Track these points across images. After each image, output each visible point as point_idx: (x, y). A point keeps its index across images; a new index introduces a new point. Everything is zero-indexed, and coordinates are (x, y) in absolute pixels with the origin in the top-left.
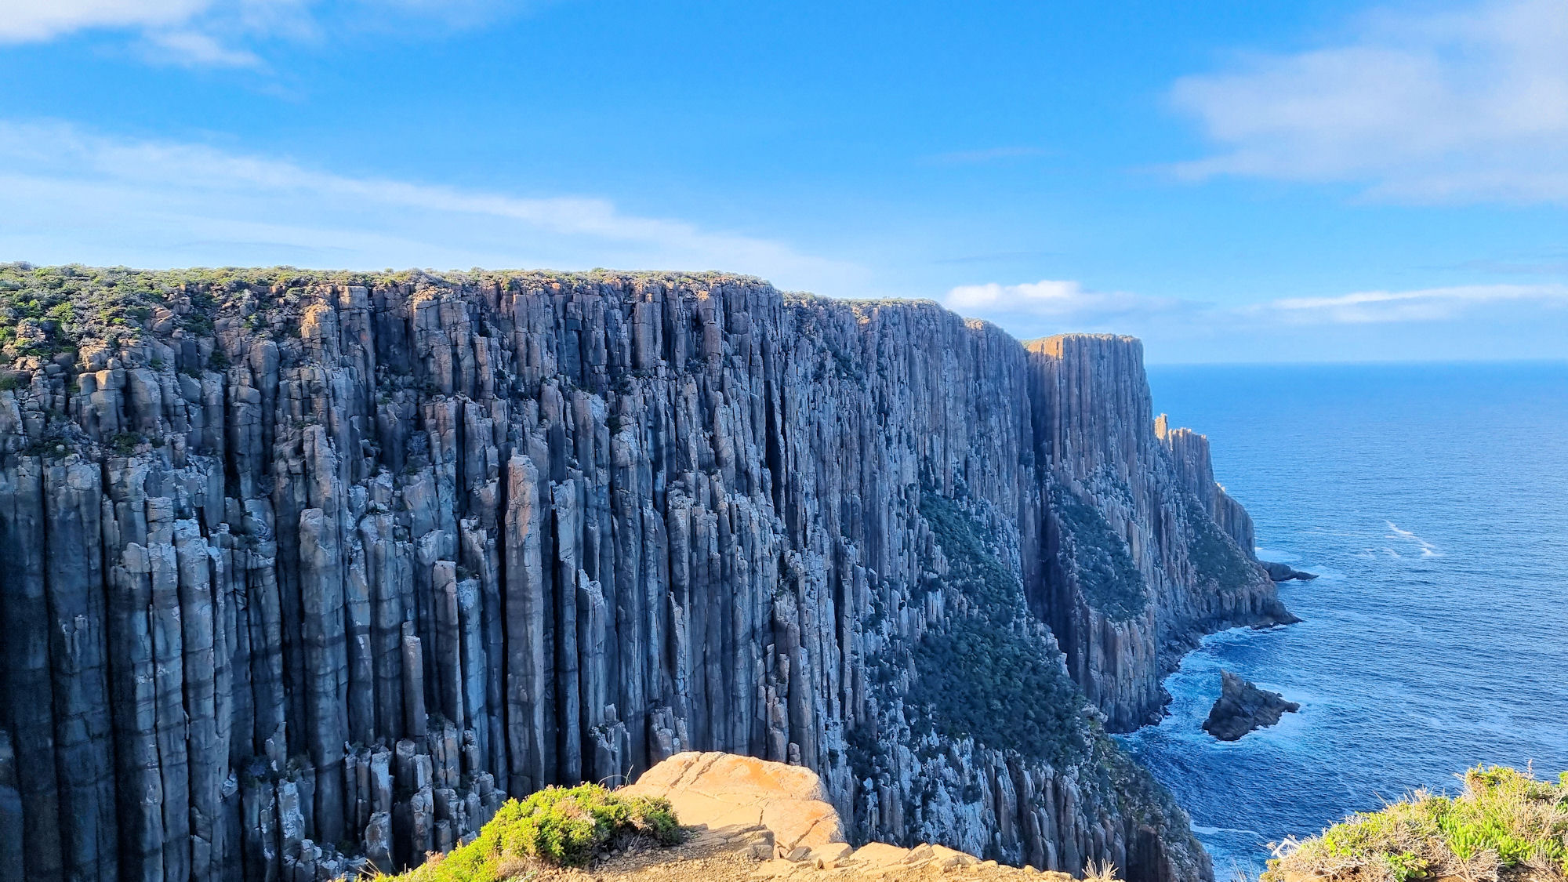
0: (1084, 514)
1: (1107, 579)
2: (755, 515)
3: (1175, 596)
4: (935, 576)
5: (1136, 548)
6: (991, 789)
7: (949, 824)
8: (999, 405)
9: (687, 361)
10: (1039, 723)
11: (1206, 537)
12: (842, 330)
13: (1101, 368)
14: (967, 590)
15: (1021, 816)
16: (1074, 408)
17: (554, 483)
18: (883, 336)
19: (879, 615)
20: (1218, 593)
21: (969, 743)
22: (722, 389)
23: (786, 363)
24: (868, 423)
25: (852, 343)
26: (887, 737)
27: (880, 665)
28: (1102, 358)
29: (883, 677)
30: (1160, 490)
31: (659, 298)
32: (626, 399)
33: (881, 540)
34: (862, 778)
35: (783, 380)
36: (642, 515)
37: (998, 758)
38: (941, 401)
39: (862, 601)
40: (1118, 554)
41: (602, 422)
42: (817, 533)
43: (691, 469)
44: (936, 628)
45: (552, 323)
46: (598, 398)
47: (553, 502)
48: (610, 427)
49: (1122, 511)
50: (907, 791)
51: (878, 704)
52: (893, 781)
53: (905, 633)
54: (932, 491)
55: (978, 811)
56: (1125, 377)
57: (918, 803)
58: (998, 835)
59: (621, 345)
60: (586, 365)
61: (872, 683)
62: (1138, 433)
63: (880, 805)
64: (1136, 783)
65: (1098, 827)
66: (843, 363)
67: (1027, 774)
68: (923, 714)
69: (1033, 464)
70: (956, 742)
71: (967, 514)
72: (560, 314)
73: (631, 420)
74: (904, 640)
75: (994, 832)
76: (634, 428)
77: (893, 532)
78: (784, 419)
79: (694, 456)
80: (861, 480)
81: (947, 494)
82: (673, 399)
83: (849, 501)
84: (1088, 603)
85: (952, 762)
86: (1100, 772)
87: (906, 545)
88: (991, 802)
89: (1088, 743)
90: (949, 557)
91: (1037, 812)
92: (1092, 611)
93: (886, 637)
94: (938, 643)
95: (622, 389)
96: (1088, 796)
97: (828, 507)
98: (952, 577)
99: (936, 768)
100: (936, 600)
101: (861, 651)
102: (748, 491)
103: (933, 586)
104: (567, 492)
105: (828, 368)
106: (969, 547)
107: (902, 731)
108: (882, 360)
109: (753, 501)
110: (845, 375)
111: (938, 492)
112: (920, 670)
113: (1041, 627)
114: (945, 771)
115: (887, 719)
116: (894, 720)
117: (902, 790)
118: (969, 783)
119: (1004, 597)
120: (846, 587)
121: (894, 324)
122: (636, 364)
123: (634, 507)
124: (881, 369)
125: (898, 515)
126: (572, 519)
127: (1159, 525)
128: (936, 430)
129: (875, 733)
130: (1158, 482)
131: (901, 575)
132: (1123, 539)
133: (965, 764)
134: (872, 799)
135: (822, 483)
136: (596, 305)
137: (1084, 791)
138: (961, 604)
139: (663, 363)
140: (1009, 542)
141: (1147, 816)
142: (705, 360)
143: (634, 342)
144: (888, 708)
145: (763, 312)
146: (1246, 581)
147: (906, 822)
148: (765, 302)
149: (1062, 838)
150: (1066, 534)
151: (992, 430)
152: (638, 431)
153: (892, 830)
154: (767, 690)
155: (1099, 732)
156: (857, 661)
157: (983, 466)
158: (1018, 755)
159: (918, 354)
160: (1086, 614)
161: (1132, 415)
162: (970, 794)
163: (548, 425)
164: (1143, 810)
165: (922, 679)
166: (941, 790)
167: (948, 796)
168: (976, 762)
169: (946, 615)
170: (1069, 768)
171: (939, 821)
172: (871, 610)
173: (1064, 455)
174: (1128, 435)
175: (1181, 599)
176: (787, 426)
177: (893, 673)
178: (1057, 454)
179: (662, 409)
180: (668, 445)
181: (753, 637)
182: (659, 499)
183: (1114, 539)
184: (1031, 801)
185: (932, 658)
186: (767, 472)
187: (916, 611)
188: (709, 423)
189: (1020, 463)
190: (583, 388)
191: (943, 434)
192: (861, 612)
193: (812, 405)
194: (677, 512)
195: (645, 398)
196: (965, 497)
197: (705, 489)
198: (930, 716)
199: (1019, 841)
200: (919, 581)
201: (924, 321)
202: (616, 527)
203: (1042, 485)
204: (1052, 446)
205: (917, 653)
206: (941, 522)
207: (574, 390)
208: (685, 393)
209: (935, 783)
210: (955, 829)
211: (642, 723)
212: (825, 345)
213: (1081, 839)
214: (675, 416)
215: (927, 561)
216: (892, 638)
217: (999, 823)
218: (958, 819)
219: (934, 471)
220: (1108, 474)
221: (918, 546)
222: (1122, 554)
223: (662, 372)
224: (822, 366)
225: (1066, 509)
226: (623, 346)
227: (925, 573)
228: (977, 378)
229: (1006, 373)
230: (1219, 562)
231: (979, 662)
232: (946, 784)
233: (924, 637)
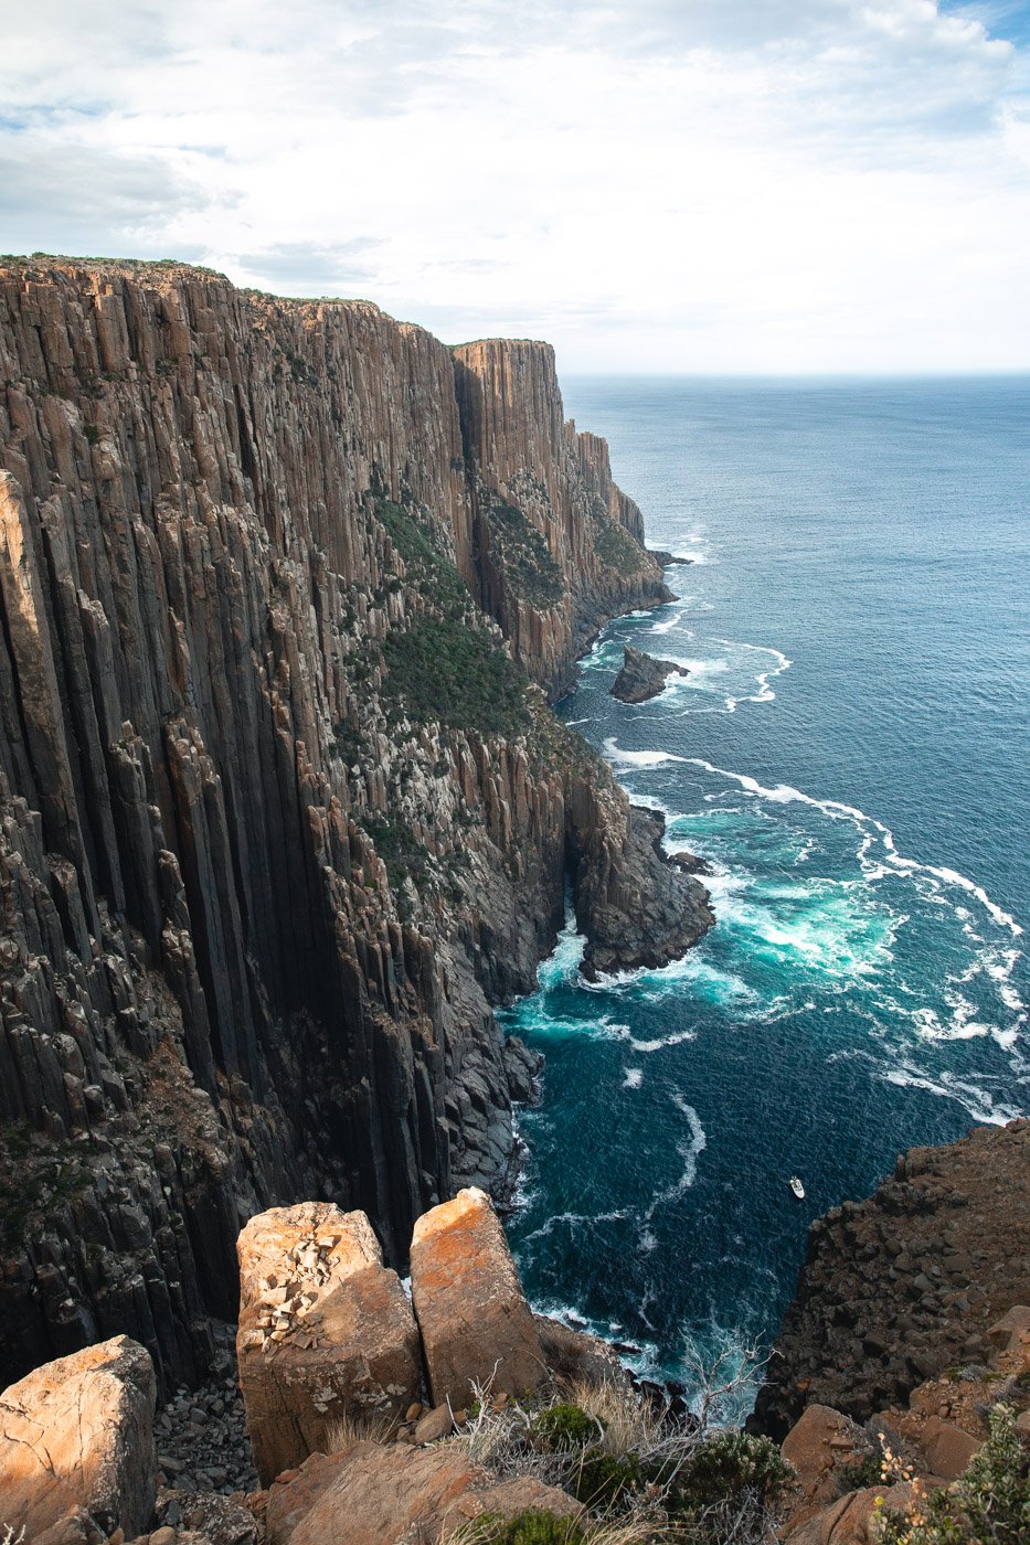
0: (511, 514)
1: (531, 571)
2: (244, 525)
3: (584, 584)
4: (395, 578)
5: (553, 544)
6: (456, 763)
7: (424, 796)
8: (432, 410)
9: (157, 363)
10: (492, 703)
11: (608, 532)
12: (292, 330)
13: (521, 373)
14: (424, 590)
15: (481, 782)
16: (499, 412)
17: (37, 499)
18: (330, 338)
19: (351, 618)
20: (618, 580)
21: (436, 726)
22: (197, 393)
23: (251, 367)
24: (327, 428)
25: (303, 345)
26: (367, 729)
27: (356, 663)
28: (521, 363)
29: (360, 675)
30: (571, 488)
31: (120, 290)
32: (102, 404)
33: (347, 547)
34: (351, 765)
35: (250, 384)
36: (133, 530)
37: (460, 736)
38: (385, 406)
39: (335, 606)
40: (539, 549)
41: (79, 431)
42: (296, 542)
43: (175, 481)
44: (399, 627)
45: (7, 317)
46: (70, 405)
47: (41, 521)
48: (88, 436)
49: (541, 510)
50: (388, 773)
51: (358, 699)
52: (377, 765)
53: (374, 633)
54: (383, 497)
55: (446, 782)
56: (540, 382)
57: (398, 782)
58: (463, 800)
59: (86, 343)
60: (51, 367)
61: (350, 682)
62: (553, 436)
63: (367, 787)
64: (571, 743)
65: (543, 784)
66: (298, 365)
67: (485, 747)
68: (395, 703)
69: (463, 468)
70: (426, 726)
71: (414, 517)
72: (14, 306)
73: (109, 428)
74: (374, 638)
75: (461, 798)
76: (115, 438)
77: (357, 539)
78: (254, 426)
79: (177, 466)
80: (325, 487)
81: (395, 499)
82: (148, 404)
83: (315, 509)
84: (517, 595)
85: (422, 743)
86: (543, 738)
87: (367, 550)
88: (456, 774)
89: (533, 715)
90: (406, 560)
91: (495, 778)
92: (521, 601)
93: (359, 637)
94: (403, 640)
95: (95, 392)
96: (534, 760)
97: (300, 515)
98: (409, 578)
99: (411, 750)
100: (398, 600)
101: (339, 651)
102: (234, 503)
103: (394, 587)
104: (54, 507)
105: (284, 372)
106: (421, 548)
107: (380, 721)
108: (331, 364)
109: (240, 511)
110: (301, 379)
111: (387, 498)
112: (390, 665)
113: (487, 619)
114: (418, 752)
115: (366, 712)
116: (372, 712)
117: (384, 772)
118: (437, 760)
119: (455, 593)
120: (322, 592)
121: (337, 326)
122: (104, 367)
123: (125, 523)
124: (331, 373)
125: (359, 521)
126: (63, 537)
127: (571, 521)
128: (383, 437)
129: (357, 725)
130: (569, 482)
131: (366, 579)
132: (542, 536)
133: (434, 744)
134: (360, 782)
135: (293, 490)
136: (52, 295)
137: (531, 756)
138: (419, 602)
139: (133, 364)
140: (446, 543)
141: (581, 770)
142: (176, 361)
143: (99, 340)
144: (366, 702)
145: (224, 308)
146: (638, 568)
147: (389, 799)
148: (224, 298)
149: (514, 796)
150: (496, 533)
151: (426, 435)
152: (118, 440)
153: (378, 808)
154: (271, 694)
155: (540, 706)
156: (337, 661)
157: (421, 471)
158: (477, 732)
159: (361, 357)
160: (515, 605)
161: (547, 419)
162: (440, 770)
163: (21, 435)
164: (578, 767)
165: (391, 673)
166: (416, 768)
167: (421, 773)
168: (443, 742)
169: (406, 613)
170: (519, 738)
171: (416, 795)
172: (343, 614)
173: (491, 459)
174: (545, 440)
175: (589, 587)
176: (258, 433)
177: (369, 670)
178: (485, 459)
179: (139, 415)
180: (149, 454)
181: (253, 646)
182: (147, 512)
183: (536, 536)
184: (489, 770)
185: (398, 655)
186: (249, 480)
187: (380, 611)
188: (188, 430)
189: (452, 467)
190: (52, 392)
191: (388, 440)
192: (335, 616)
193: (276, 412)
194: (168, 525)
195: (120, 404)
196: (411, 502)
197: (192, 501)
198: (402, 706)
199: (481, 803)
200: (380, 584)
201: (364, 323)
202: (109, 543)
203: (472, 488)
204: (480, 449)
205: (385, 649)
206: (395, 526)
207: (45, 395)
208: (160, 398)
209: (410, 763)
210: (429, 799)
211: (157, 734)
212: (278, 347)
213: (530, 795)
214: (153, 422)
215: (387, 565)
216: (365, 638)
217: (464, 790)
218: (432, 791)
219: (382, 477)
220: (529, 476)
221: (377, 552)
222: (543, 550)
223: (134, 375)
224: (278, 370)
225: (494, 509)
226: (89, 345)
227: (386, 576)
228: (411, 383)
229: (436, 378)
230: (618, 553)
231: (439, 653)
232: (420, 763)
233: (390, 636)
